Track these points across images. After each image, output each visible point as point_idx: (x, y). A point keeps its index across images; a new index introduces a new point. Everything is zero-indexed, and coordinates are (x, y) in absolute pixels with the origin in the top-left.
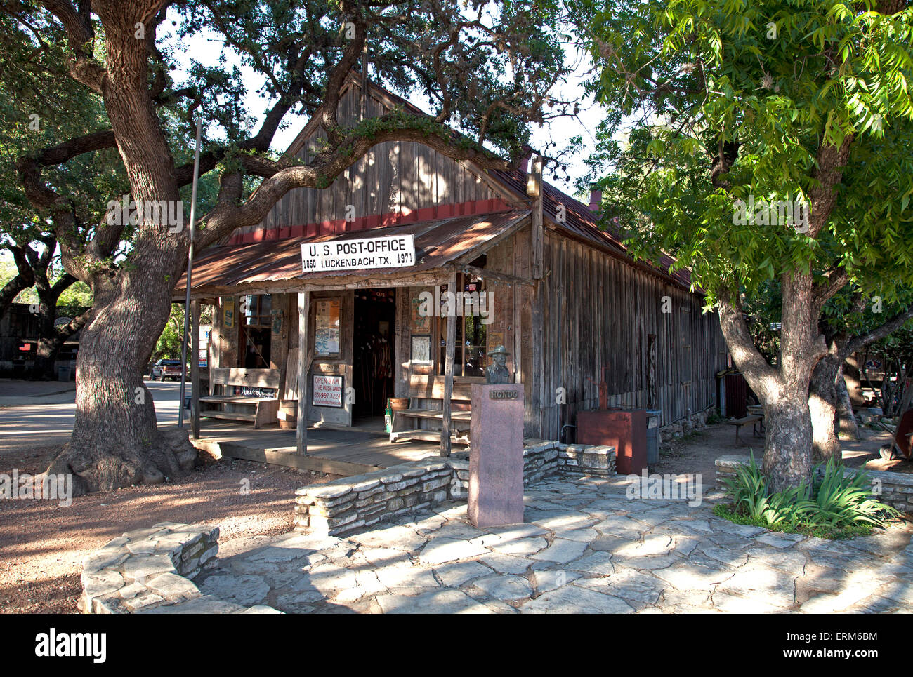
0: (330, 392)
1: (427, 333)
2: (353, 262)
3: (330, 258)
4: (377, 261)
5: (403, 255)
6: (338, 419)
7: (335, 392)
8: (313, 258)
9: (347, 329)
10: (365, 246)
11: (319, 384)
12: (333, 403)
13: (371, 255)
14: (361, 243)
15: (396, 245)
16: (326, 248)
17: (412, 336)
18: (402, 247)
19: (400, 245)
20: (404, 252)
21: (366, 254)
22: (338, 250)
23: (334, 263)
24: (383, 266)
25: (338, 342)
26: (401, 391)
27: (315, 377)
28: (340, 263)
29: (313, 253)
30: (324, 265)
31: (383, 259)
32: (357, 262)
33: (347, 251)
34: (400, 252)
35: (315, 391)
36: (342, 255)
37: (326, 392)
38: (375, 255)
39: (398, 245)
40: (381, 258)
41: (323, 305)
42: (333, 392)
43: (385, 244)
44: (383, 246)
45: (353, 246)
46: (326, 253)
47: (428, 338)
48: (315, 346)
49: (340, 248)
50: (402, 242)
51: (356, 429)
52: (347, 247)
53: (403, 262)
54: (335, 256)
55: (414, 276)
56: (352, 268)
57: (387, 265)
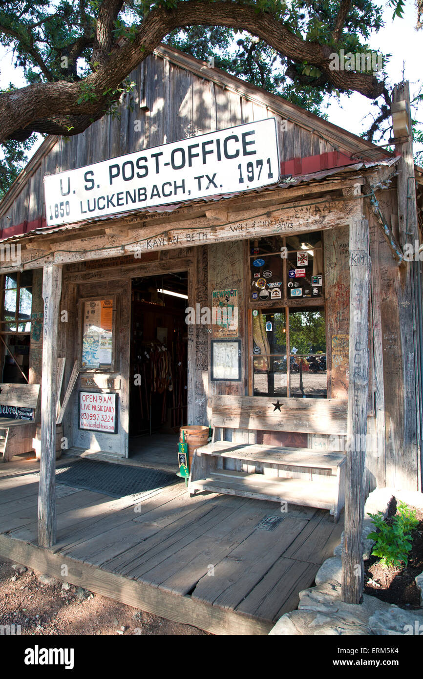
0: (100, 413)
1: (234, 337)
2: (141, 193)
3: (95, 193)
4: (191, 185)
5: (250, 165)
6: (111, 448)
7: (108, 413)
8: (64, 199)
9: (122, 335)
10: (165, 158)
11: (87, 403)
12: (105, 427)
13: (176, 176)
14: (156, 156)
15: (233, 147)
16: (89, 177)
17: (213, 342)
18: (249, 148)
19: (245, 144)
20: (253, 159)
21: (168, 174)
22: (112, 177)
23: (103, 203)
24: (204, 194)
25: (110, 351)
26: (197, 415)
27: (82, 394)
28: (115, 201)
29: (65, 190)
30: (85, 208)
31: (205, 182)
32: (149, 194)
33: (128, 174)
34: (243, 160)
35: (82, 411)
36: (120, 185)
37: (96, 413)
38: (188, 174)
39: (239, 146)
40: (199, 178)
41: (93, 306)
42: (104, 414)
43: (208, 148)
44: (205, 153)
45: (142, 163)
46: (89, 185)
47: (236, 344)
48: (82, 356)
49: (115, 171)
50: (248, 139)
51: (135, 464)
52: (128, 168)
53: (251, 179)
54: (106, 187)
55: (268, 214)
56: (138, 205)
57: (213, 191)
